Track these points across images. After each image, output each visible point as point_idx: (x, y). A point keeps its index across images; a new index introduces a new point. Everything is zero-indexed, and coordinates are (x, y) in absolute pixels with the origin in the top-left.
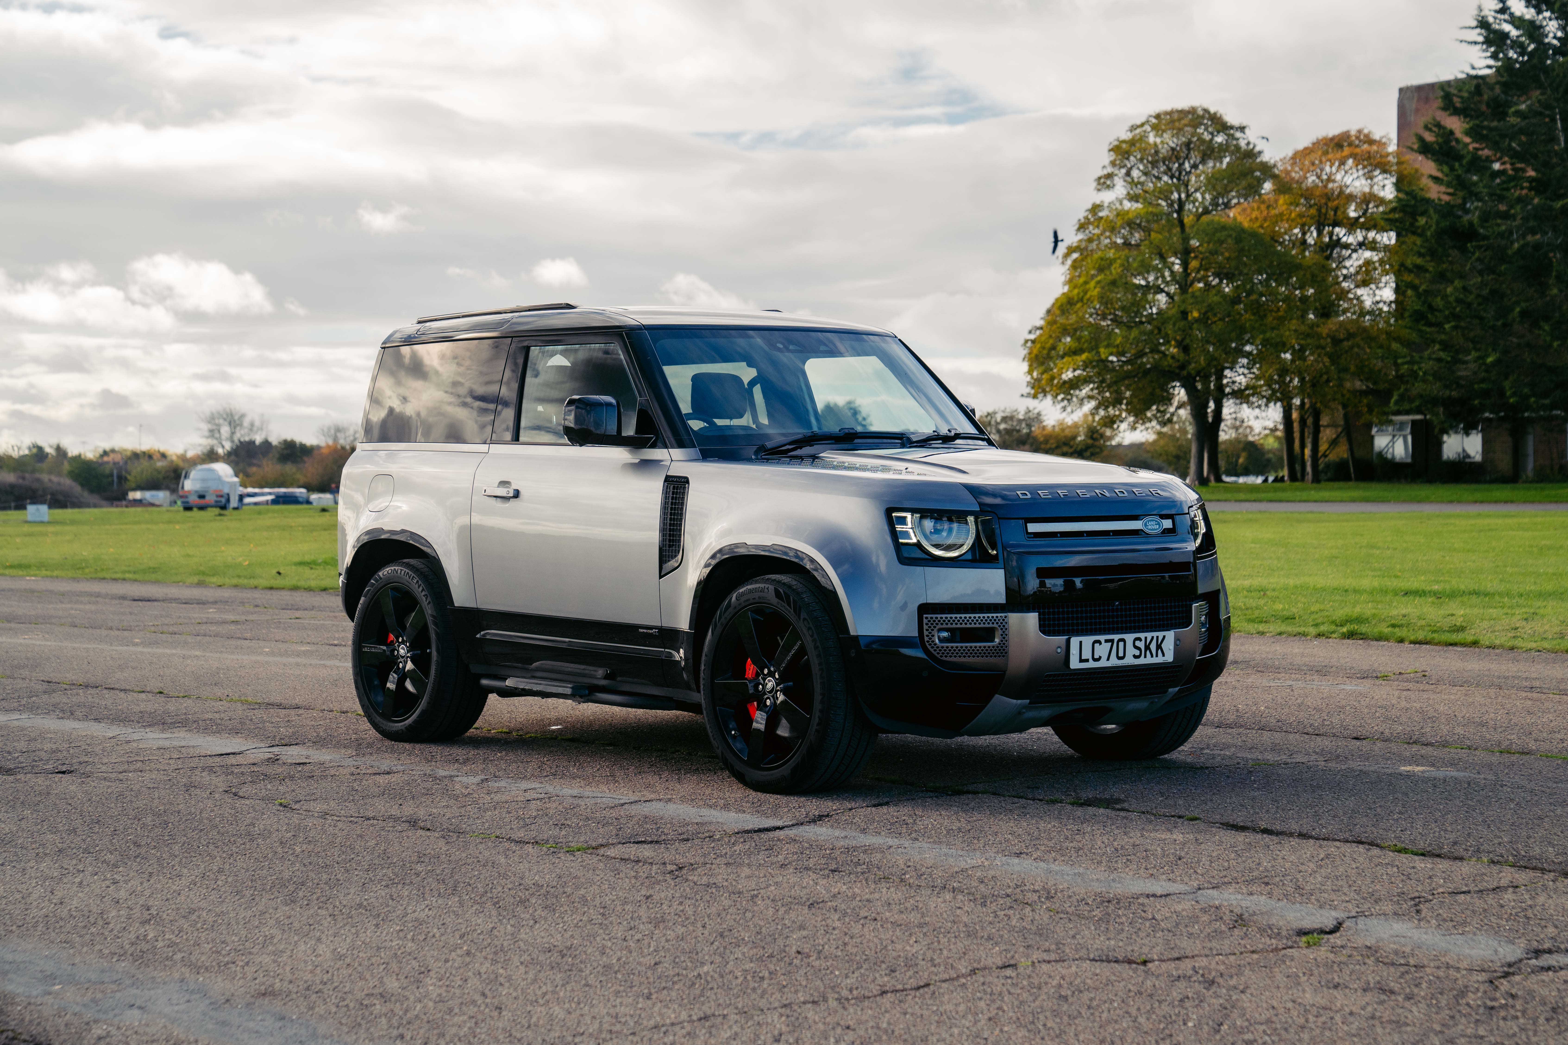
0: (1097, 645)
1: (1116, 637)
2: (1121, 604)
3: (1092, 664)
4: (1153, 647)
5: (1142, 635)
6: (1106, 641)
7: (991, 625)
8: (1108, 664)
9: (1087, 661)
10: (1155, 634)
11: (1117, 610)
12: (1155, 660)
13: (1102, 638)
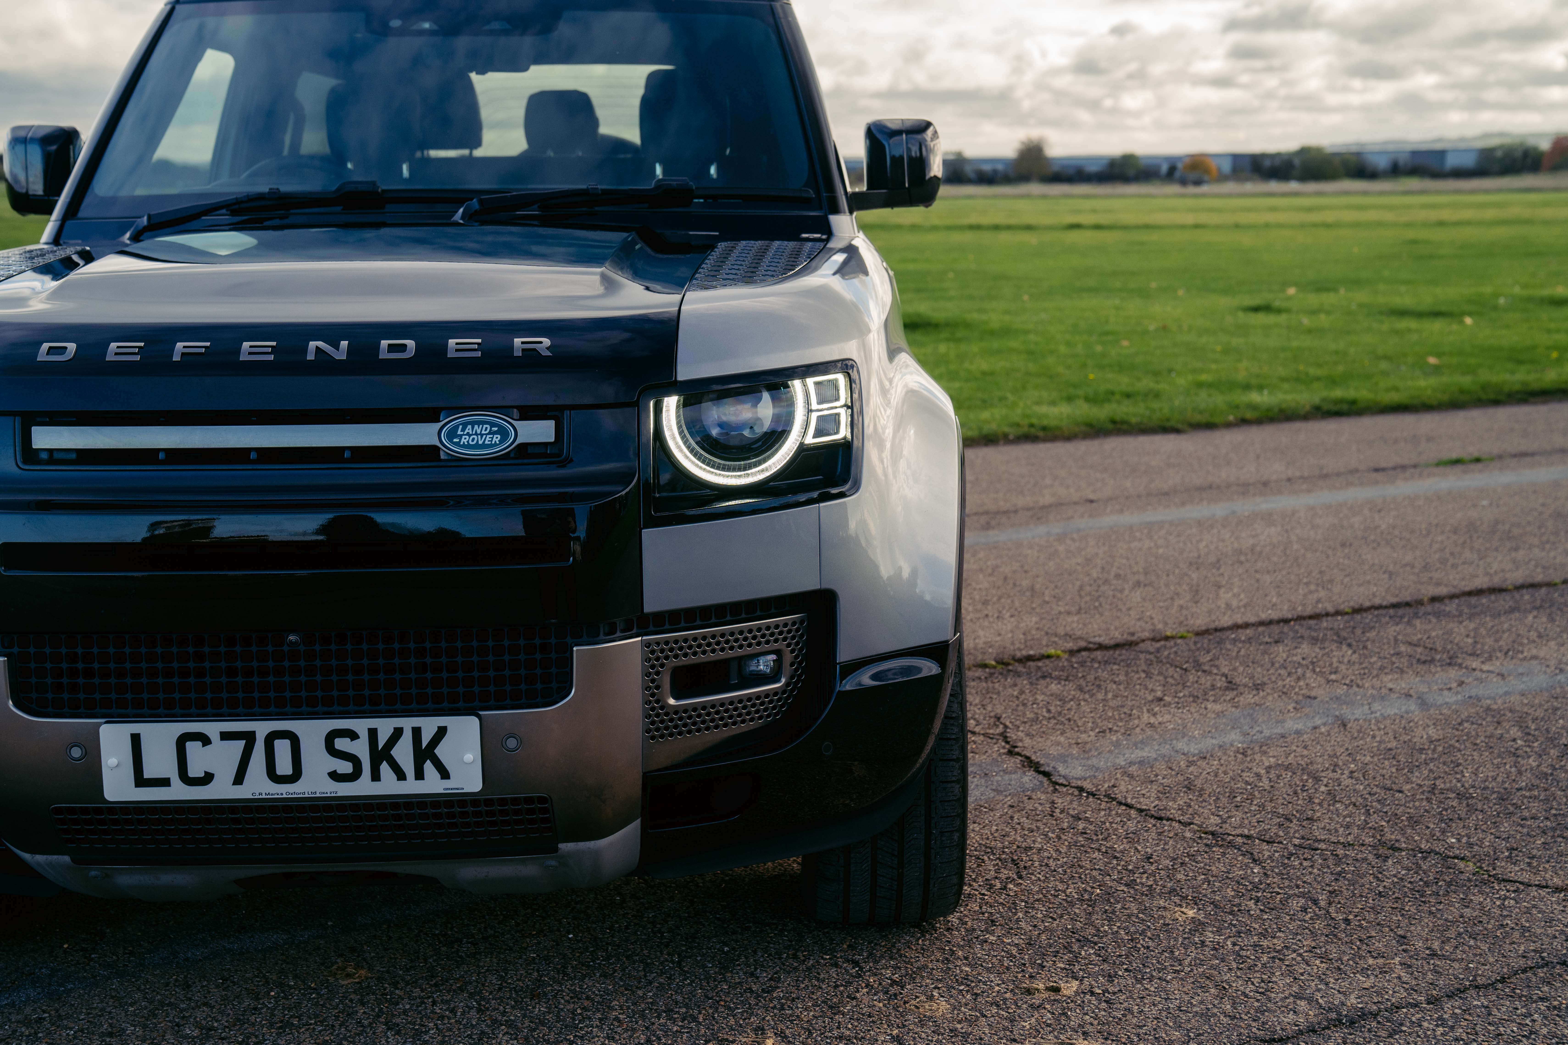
0: (193, 748)
1: (262, 728)
4: (403, 753)
6: (226, 736)
9: (165, 782)
10: (407, 724)
12: (411, 787)
13: (212, 729)
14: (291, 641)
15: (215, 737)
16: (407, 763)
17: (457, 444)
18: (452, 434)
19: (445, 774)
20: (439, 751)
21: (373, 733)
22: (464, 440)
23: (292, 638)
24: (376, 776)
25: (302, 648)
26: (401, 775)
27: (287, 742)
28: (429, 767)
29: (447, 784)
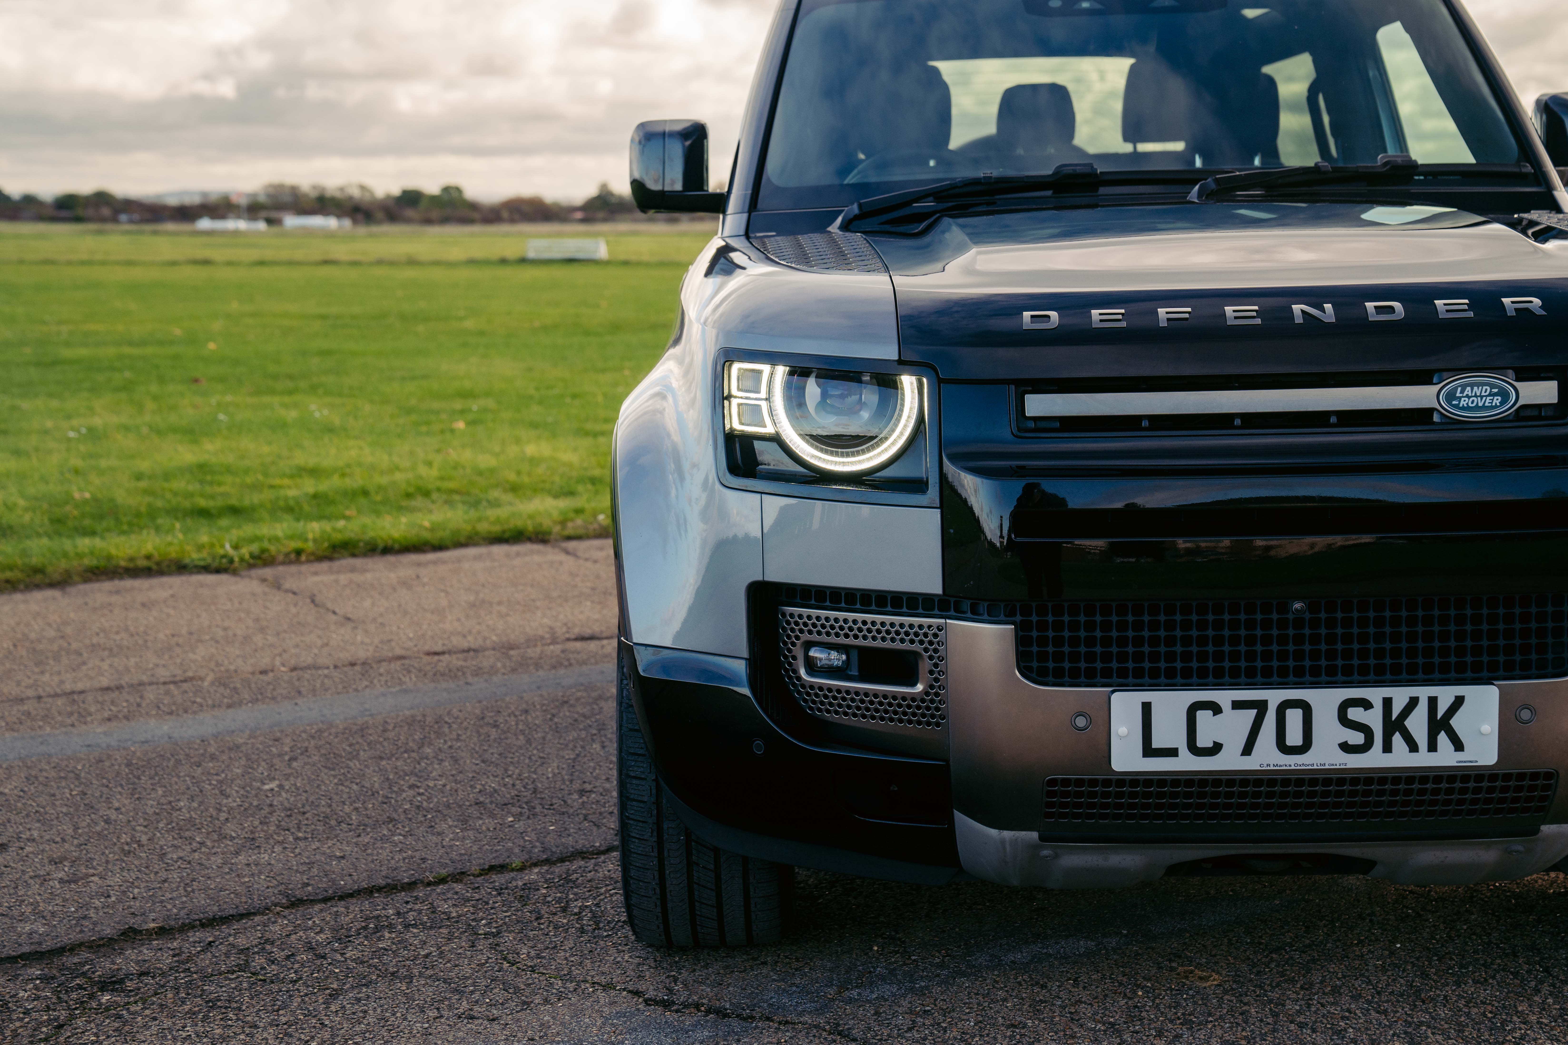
0: (1203, 716)
2: (1313, 607)
3: (1186, 762)
5: (1375, 695)
6: (1237, 705)
7: (906, 646)
8: (1250, 764)
9: (1172, 752)
11: (1299, 623)
13: (1224, 697)
14: (1296, 610)
15: (1226, 706)
16: (1420, 735)
17: (1457, 407)
18: (1450, 397)
19: (1459, 746)
20: (1454, 722)
21: (1387, 703)
22: (1464, 402)
23: (1298, 605)
24: (1387, 748)
25: (1307, 616)
26: (1413, 747)
27: (1299, 712)
28: (1443, 738)
29: (1460, 756)
